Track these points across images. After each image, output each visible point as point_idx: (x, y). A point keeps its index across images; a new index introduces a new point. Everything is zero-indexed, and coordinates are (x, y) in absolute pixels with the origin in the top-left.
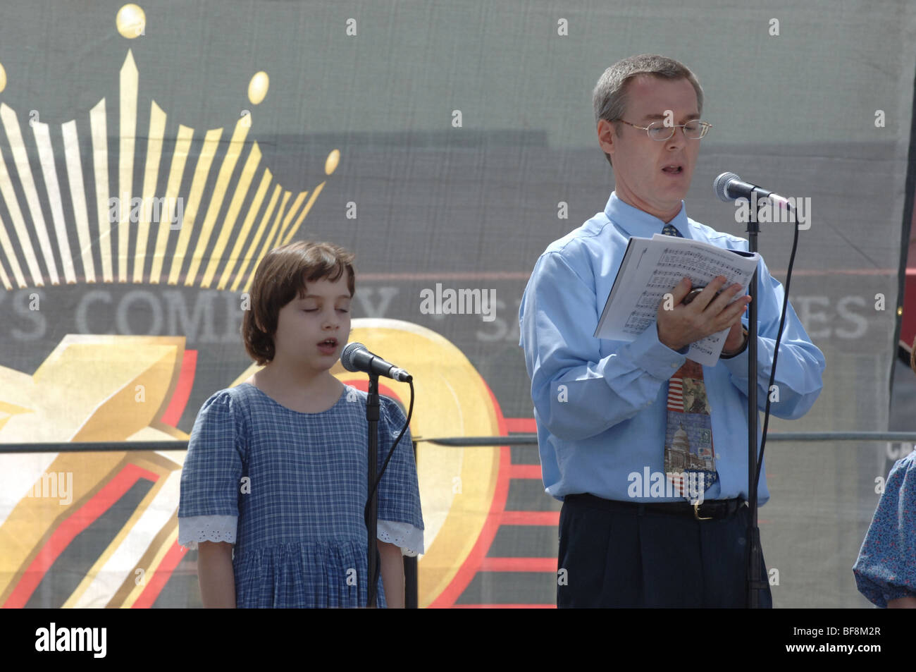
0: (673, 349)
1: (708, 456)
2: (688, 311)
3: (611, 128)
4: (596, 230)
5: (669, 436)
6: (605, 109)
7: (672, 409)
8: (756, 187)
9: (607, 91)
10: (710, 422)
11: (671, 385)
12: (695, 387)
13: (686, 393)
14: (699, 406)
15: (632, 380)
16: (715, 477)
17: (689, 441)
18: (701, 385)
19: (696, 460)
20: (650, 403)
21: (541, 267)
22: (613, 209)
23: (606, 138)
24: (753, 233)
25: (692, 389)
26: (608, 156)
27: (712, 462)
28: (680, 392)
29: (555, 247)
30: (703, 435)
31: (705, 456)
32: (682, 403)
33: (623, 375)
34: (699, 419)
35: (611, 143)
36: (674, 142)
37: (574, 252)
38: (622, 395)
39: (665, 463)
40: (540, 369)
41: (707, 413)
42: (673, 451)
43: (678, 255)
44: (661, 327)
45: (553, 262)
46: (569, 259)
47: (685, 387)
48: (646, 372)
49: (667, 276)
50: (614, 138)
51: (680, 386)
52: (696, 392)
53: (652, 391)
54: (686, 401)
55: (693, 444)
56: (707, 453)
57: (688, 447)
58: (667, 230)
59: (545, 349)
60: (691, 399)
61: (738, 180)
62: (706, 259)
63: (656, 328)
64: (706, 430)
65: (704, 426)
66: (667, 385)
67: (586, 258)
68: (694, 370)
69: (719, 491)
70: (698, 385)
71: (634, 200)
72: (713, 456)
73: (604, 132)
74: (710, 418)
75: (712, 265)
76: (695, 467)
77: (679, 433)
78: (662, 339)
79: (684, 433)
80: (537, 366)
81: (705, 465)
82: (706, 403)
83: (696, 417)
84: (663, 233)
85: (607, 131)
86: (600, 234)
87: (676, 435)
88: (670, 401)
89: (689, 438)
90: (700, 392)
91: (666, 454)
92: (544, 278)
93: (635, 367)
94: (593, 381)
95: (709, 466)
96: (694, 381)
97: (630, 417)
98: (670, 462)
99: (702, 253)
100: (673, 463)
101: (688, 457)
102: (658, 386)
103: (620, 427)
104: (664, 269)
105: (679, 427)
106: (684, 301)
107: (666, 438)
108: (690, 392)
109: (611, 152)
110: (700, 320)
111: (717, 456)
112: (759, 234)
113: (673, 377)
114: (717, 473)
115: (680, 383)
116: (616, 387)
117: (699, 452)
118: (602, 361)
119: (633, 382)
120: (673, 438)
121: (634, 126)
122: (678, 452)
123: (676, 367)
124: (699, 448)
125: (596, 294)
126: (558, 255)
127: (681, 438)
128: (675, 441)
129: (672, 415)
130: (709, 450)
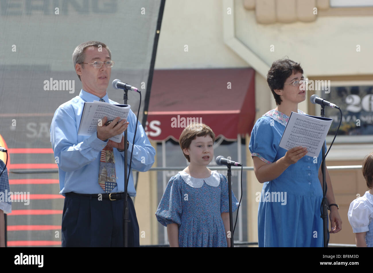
0: (102, 140)
1: (114, 177)
2: (107, 128)
3: (80, 66)
4: (76, 101)
5: (100, 170)
6: (78, 59)
7: (101, 161)
8: (127, 84)
9: (78, 53)
10: (115, 166)
11: (102, 153)
12: (110, 154)
13: (107, 156)
14: (111, 160)
15: (88, 151)
16: (116, 185)
17: (107, 172)
18: (112, 153)
19: (109, 179)
20: (95, 159)
21: (57, 113)
22: (82, 94)
23: (79, 70)
24: (126, 100)
25: (109, 154)
26: (79, 76)
27: (115, 180)
28: (105, 155)
29: (62, 106)
30: (112, 170)
31: (113, 177)
32: (105, 159)
33: (85, 149)
34: (111, 165)
35: (80, 71)
36: (103, 68)
37: (68, 108)
38: (84, 156)
39: (99, 180)
40: (57, 147)
41: (114, 163)
42: (101, 175)
43: (103, 107)
44: (98, 133)
45: (61, 111)
46: (66, 110)
47: (107, 153)
48: (93, 148)
49: (100, 114)
50: (82, 69)
51: (105, 153)
52: (110, 156)
53: (95, 155)
54: (106, 158)
55: (108, 173)
56: (113, 176)
57: (107, 174)
58: (101, 100)
59: (58, 140)
60: (108, 158)
61: (120, 82)
62: (113, 110)
63: (96, 133)
64: (113, 169)
65: (113, 167)
66: (101, 153)
67: (72, 110)
68: (110, 148)
69: (117, 189)
70: (111, 153)
71: (89, 90)
72: (115, 177)
73: (78, 68)
74: (115, 165)
75: (115, 112)
76: (109, 181)
77: (104, 169)
78: (98, 137)
79: (106, 169)
80: (56, 146)
81: (113, 180)
82: (114, 159)
83: (110, 164)
84: (100, 101)
85: (79, 68)
86: (77, 102)
87: (103, 170)
88: (101, 158)
89: (107, 171)
90: (112, 155)
91: (99, 176)
92: (58, 116)
93: (89, 147)
94: (75, 151)
95: (114, 181)
96: (110, 152)
97: (88, 164)
98: (100, 179)
99: (111, 108)
100: (101, 180)
101: (107, 178)
102: (98, 153)
103: (85, 167)
104: (99, 112)
105: (104, 167)
106: (106, 124)
107: (99, 171)
108: (108, 155)
109: (80, 75)
110: (112, 131)
111: (117, 178)
112: (128, 100)
113: (103, 150)
114: (116, 183)
115: (105, 152)
116: (83, 153)
117: (111, 176)
118: (78, 144)
119: (88, 152)
120: (101, 171)
121: (88, 64)
122: (103, 176)
123: (104, 147)
124: (111, 175)
125: (76, 121)
126: (63, 109)
127: (104, 171)
128: (102, 172)
129: (101, 163)
130: (114, 175)
